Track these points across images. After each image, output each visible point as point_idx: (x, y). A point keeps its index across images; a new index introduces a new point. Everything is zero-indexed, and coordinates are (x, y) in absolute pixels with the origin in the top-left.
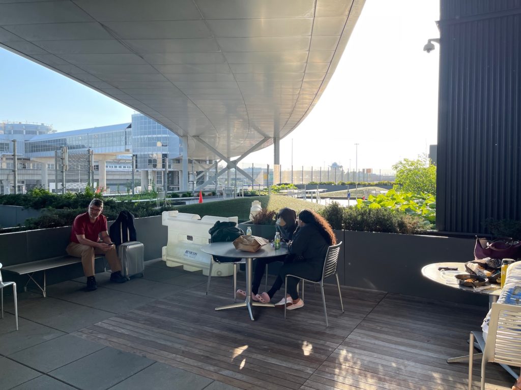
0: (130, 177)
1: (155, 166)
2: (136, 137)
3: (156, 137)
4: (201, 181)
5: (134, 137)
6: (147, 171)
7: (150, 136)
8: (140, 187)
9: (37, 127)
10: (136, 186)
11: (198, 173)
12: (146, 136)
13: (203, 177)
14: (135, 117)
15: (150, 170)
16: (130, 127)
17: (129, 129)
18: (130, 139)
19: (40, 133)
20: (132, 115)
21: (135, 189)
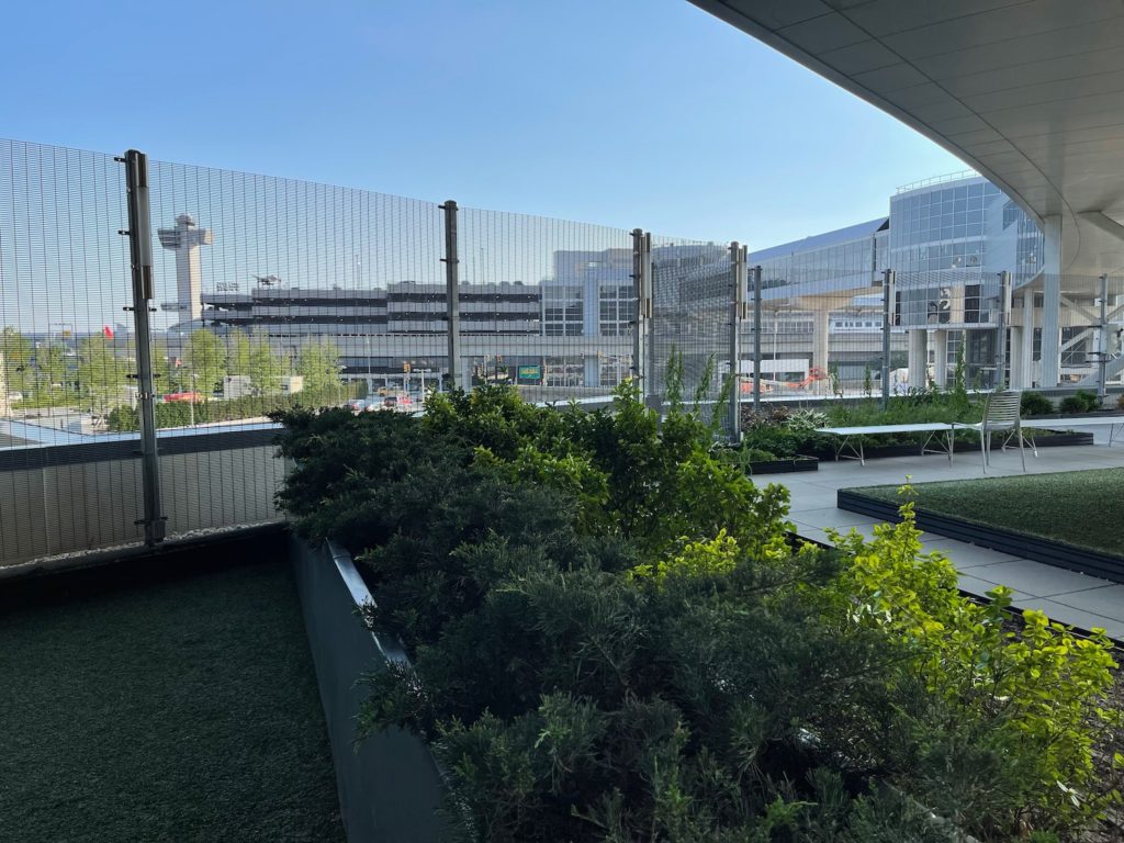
0: (879, 347)
1: (945, 317)
2: (899, 249)
3: (949, 246)
4: (1076, 356)
5: (893, 251)
6: (924, 333)
7: (935, 244)
8: (906, 370)
9: (699, 248)
10: (894, 368)
11: (1069, 333)
12: (924, 245)
13: (1081, 345)
14: (898, 202)
15: (931, 329)
16: (885, 226)
17: (884, 233)
18: (885, 255)
19: (707, 261)
20: (891, 198)
21: (892, 374)
